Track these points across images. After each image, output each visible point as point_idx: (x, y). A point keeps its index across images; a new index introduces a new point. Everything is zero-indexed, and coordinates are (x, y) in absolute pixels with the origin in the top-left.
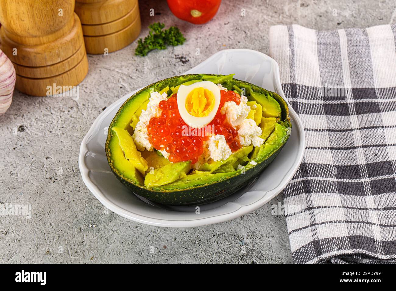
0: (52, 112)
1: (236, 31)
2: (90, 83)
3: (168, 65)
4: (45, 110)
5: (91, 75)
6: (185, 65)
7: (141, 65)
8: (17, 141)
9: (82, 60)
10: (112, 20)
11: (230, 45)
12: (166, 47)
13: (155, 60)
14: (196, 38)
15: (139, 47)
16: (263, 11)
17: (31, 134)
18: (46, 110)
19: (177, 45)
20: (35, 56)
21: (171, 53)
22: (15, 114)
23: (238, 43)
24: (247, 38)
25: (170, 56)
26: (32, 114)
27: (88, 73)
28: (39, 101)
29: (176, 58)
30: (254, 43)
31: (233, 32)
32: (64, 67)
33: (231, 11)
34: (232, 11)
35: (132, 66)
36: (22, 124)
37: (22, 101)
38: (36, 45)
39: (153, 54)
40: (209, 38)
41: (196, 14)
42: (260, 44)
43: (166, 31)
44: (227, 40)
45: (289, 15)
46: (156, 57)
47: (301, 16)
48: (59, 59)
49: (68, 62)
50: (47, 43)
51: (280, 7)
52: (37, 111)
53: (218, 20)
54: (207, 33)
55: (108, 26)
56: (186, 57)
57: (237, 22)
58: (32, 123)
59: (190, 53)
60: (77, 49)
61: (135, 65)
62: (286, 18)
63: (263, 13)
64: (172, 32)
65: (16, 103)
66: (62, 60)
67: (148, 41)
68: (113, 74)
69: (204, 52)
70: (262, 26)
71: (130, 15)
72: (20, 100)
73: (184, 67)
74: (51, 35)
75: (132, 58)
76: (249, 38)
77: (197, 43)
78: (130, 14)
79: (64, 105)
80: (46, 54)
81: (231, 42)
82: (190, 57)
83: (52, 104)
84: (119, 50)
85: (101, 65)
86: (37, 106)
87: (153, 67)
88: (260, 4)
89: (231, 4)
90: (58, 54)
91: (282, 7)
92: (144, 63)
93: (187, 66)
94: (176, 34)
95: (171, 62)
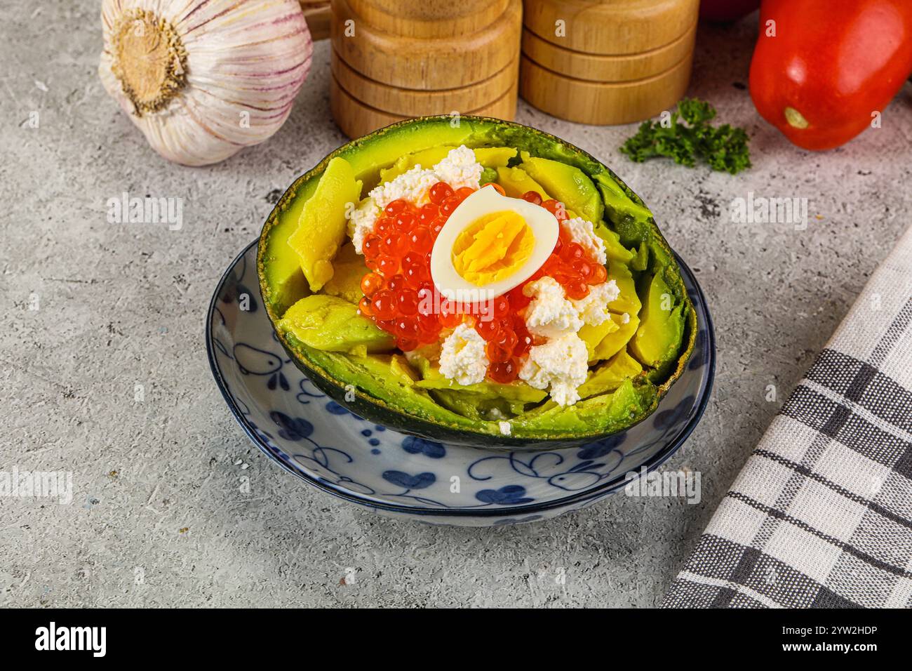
20: (371, 53)
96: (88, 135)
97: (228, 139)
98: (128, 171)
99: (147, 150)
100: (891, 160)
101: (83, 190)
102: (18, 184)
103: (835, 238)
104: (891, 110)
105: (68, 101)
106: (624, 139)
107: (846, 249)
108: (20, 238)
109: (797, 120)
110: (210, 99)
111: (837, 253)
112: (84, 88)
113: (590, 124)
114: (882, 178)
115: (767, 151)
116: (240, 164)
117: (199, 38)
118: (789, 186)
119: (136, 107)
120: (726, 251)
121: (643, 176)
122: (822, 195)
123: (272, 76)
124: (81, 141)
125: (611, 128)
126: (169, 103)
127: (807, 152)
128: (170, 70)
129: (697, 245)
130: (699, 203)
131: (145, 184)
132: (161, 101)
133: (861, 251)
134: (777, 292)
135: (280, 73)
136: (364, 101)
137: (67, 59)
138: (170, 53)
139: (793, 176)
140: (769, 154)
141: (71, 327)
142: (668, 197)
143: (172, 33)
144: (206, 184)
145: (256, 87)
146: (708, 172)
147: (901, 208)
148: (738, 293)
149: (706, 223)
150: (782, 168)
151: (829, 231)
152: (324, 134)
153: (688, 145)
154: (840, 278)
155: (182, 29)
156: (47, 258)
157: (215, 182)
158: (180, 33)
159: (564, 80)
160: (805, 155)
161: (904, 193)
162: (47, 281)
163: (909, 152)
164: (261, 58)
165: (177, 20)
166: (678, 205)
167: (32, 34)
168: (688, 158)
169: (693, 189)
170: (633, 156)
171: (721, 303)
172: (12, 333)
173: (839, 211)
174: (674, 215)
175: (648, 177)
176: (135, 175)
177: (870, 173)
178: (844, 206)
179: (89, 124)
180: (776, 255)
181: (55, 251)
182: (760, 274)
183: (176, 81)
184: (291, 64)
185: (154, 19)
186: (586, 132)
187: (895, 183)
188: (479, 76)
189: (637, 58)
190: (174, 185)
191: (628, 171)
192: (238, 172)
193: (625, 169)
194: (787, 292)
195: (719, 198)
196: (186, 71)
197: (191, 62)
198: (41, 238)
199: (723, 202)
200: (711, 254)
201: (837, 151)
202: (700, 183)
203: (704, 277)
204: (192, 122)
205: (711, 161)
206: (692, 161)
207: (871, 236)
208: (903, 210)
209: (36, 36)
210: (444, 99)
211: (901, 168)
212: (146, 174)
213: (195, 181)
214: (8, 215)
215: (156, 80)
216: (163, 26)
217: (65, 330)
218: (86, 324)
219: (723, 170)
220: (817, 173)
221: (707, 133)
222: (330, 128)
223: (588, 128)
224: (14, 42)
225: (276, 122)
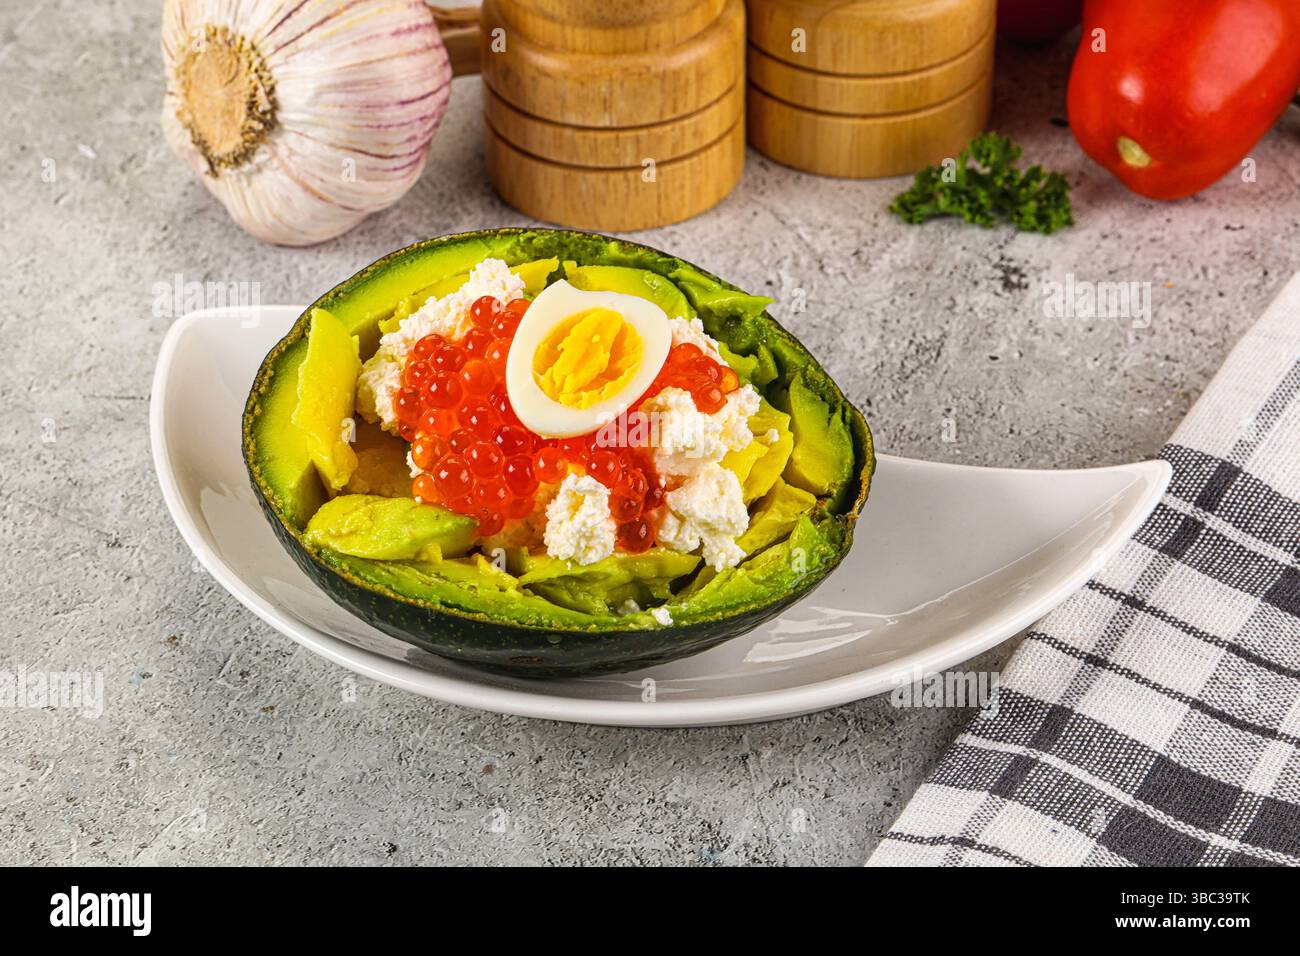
96: (149, 213)
97: (338, 201)
98: (204, 256)
99: (230, 228)
100: (1272, 210)
101: (141, 283)
102: (52, 278)
103: (1191, 311)
104: (1274, 146)
105: (123, 169)
106: (893, 194)
107: (1206, 324)
108: (52, 344)
109: (1135, 156)
110: (309, 145)
111: (1193, 331)
112: (145, 153)
113: (848, 178)
114: (1259, 233)
115: (1097, 203)
116: (359, 243)
117: (291, 59)
118: (1128, 248)
119: (211, 164)
120: (1036, 332)
121: (921, 241)
122: (1174, 257)
123: (392, 107)
124: (140, 220)
125: (878, 182)
126: (253, 154)
127: (1153, 203)
128: (252, 105)
129: (996, 326)
130: (999, 273)
131: (226, 272)
132: (243, 150)
133: (1227, 327)
134: (1106, 383)
135: (403, 103)
136: (527, 148)
137: (122, 116)
138: (251, 82)
139: (1133, 234)
140: (1099, 207)
141: (120, 457)
142: (956, 267)
143: (253, 54)
144: (310, 269)
145: (371, 123)
146: (1012, 233)
147: (1285, 271)
148: (1051, 385)
149: (1008, 299)
150: (1118, 224)
151: (1182, 302)
152: (477, 202)
153: (982, 196)
154: (1197, 363)
155: (267, 47)
156: (89, 370)
157: (323, 266)
158: (264, 54)
159: (808, 116)
160: (1151, 207)
161: (1290, 251)
162: (88, 399)
163: (1298, 198)
164: (376, 83)
165: (260, 36)
166: (969, 277)
167: (75, 86)
168: (983, 215)
169: (991, 256)
170: (908, 216)
171: (1027, 398)
172: (38, 468)
173: (1197, 277)
174: (964, 290)
175: (927, 243)
176: (214, 260)
177: (1242, 227)
178: (1204, 270)
179: (150, 198)
180: (1107, 335)
181: (101, 359)
182: (1083, 360)
183: (261, 121)
184: (419, 91)
185: (229, 37)
186: (842, 188)
187: (1277, 239)
188: (685, 105)
189: (908, 78)
190: (267, 272)
191: (900, 235)
192: (356, 253)
193: (896, 233)
194: (1120, 382)
195: (1027, 266)
196: (275, 106)
197: (281, 93)
198: (82, 344)
199: (1032, 271)
200: (1014, 337)
201: (1197, 200)
202: (1001, 247)
203: (1004, 367)
204: (286, 179)
205: (1016, 218)
206: (989, 219)
207: (1243, 308)
208: (1288, 272)
209: (81, 89)
210: (638, 140)
211: (1286, 220)
212: (229, 259)
213: (296, 266)
214: (37, 316)
215: (235, 124)
216: (241, 46)
217: (112, 461)
218: (140, 453)
219: (1033, 230)
220: (1168, 230)
221: (1009, 179)
222: (483, 194)
223: (845, 184)
224: (51, 97)
225: (403, 177)
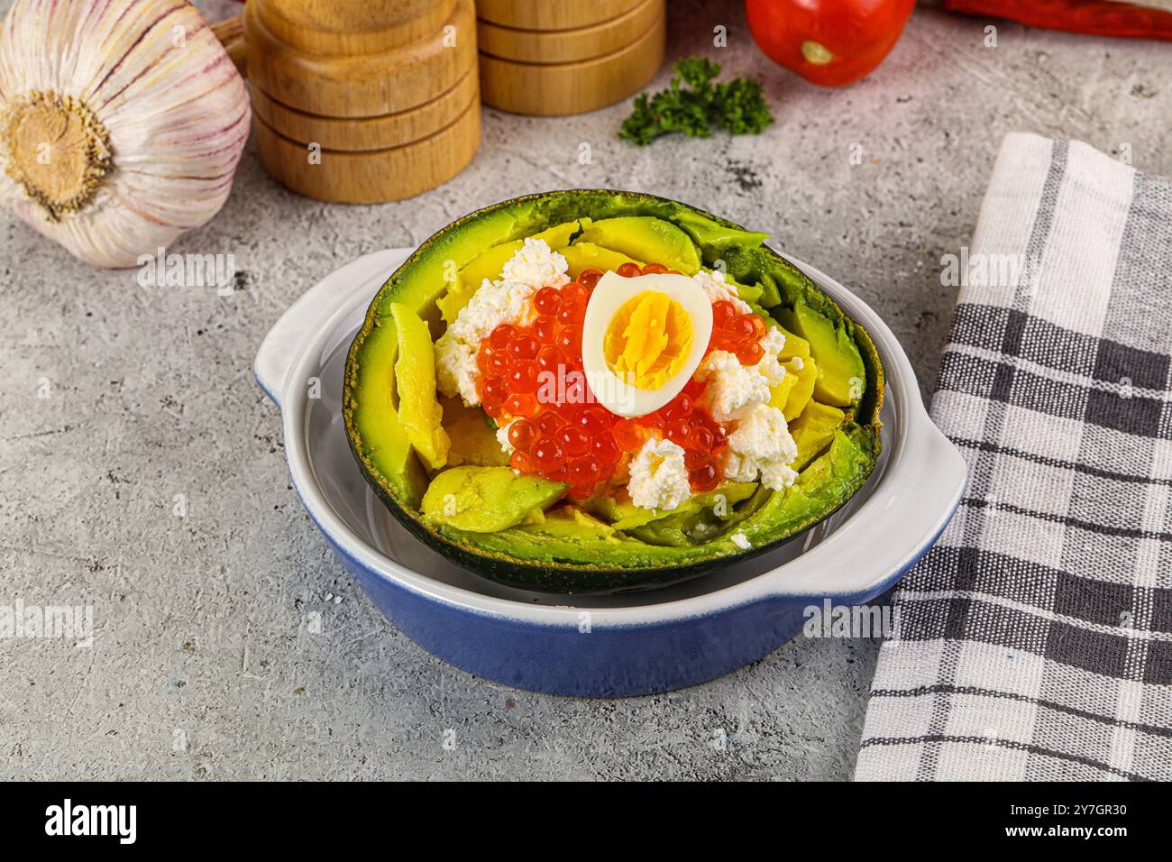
0: (337, 251)
1: (923, 125)
2: (468, 191)
3: (698, 185)
4: (319, 242)
5: (478, 168)
6: (747, 194)
7: (623, 169)
8: (214, 312)
9: (456, 121)
10: (570, 26)
11: (892, 163)
12: (710, 132)
13: (668, 162)
14: (805, 123)
15: (634, 117)
16: (1020, 85)
17: (260, 301)
18: (323, 241)
19: (744, 132)
20: (317, 85)
21: (719, 152)
22: (235, 234)
23: (915, 161)
24: (946, 152)
25: (713, 161)
26: (282, 246)
27: (472, 162)
28: (313, 214)
29: (728, 170)
30: (961, 171)
31: (915, 127)
32: (396, 132)
33: (928, 66)
34: (933, 65)
35: (600, 167)
36: (246, 268)
37: (267, 204)
38: (327, 56)
39: (670, 143)
40: (840, 132)
41: (816, 55)
42: (977, 179)
43: (719, 87)
44: (888, 148)
45: (1089, 112)
46: (673, 155)
47: (1122, 121)
48: (386, 105)
49: (412, 120)
50: (359, 54)
51: (1072, 83)
52: (297, 240)
53: (884, 84)
54: (839, 115)
55: (554, 40)
56: (759, 171)
57: (934, 101)
58: (272, 271)
59: (770, 164)
60: (445, 87)
61: (607, 166)
62: (1079, 119)
63: (1017, 90)
64: (738, 94)
65: (250, 205)
66: (393, 111)
67: (662, 106)
68: (538, 178)
69: (813, 168)
70: (1002, 126)
71: (626, 22)
72: (263, 200)
73: (741, 199)
74: (374, 35)
75: (605, 145)
76: (954, 154)
77: (803, 137)
78: (627, 17)
79: (375, 238)
80: (351, 84)
81: (896, 157)
82: (768, 175)
83: (345, 227)
84: (580, 113)
85: (517, 145)
86: (303, 227)
87: (654, 181)
88: (1019, 62)
89: (937, 48)
90: (384, 93)
91: (1078, 83)
92: (634, 163)
93: (750, 197)
94: (749, 103)
95: (709, 177)
